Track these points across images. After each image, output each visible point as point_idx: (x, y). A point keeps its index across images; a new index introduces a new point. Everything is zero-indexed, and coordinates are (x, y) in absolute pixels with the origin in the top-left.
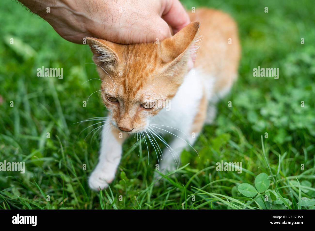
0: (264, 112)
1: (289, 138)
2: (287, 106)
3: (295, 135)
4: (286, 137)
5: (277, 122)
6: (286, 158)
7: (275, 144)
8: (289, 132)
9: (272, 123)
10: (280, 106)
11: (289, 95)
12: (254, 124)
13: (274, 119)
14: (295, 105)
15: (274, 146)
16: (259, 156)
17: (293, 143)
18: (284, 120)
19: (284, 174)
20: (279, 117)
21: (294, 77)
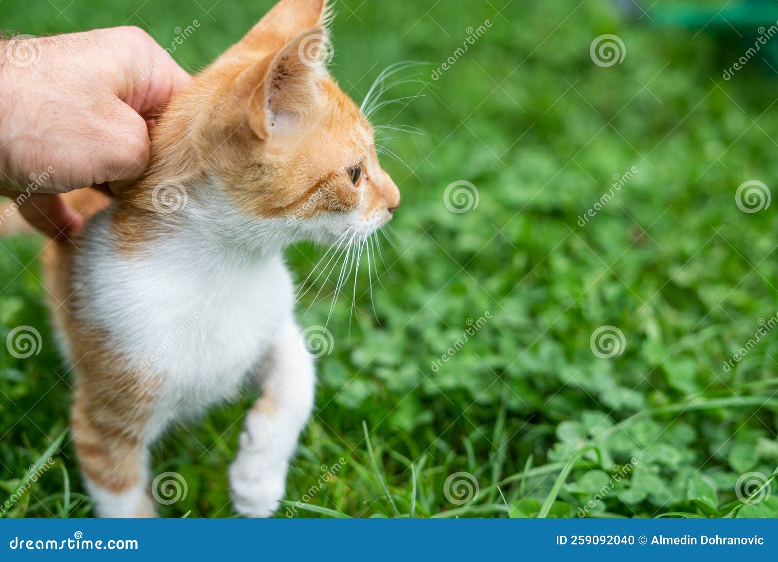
0: (361, 357)
1: (427, 417)
2: (413, 335)
3: (439, 406)
4: (417, 413)
5: (394, 380)
6: (426, 467)
7: (394, 434)
8: (425, 401)
9: (382, 382)
10: (397, 338)
11: (415, 307)
12: (339, 390)
13: (384, 373)
14: (431, 334)
15: (393, 440)
16: (360, 469)
17: (436, 426)
18: (410, 372)
19: (426, 508)
20: (396, 368)
21: (421, 262)
